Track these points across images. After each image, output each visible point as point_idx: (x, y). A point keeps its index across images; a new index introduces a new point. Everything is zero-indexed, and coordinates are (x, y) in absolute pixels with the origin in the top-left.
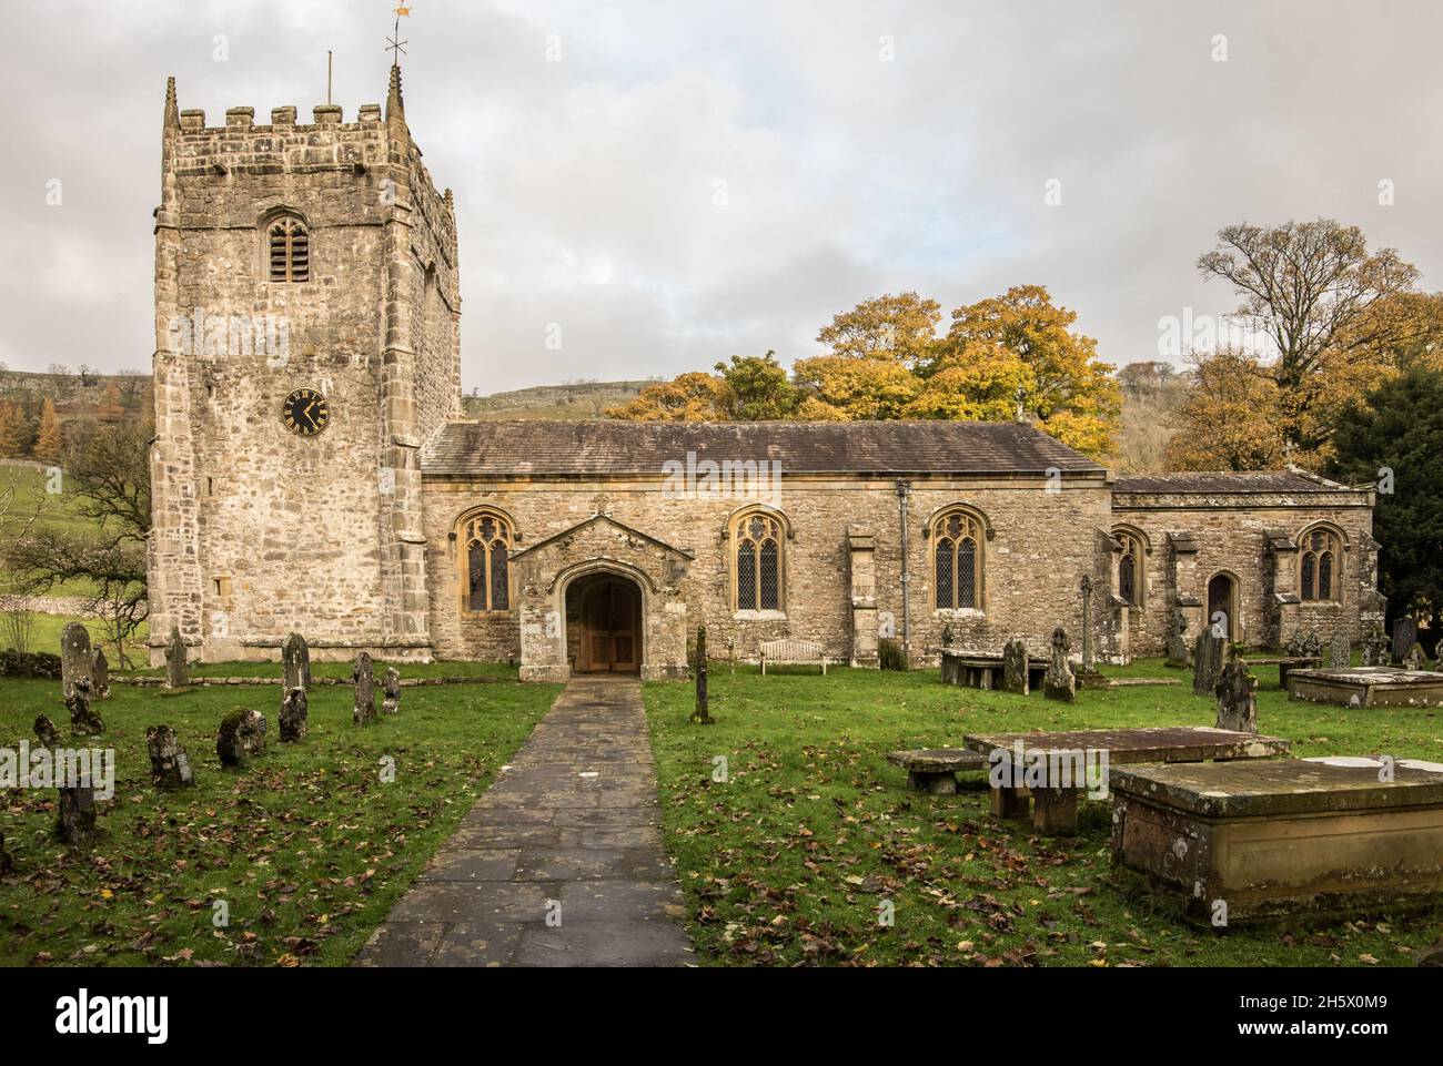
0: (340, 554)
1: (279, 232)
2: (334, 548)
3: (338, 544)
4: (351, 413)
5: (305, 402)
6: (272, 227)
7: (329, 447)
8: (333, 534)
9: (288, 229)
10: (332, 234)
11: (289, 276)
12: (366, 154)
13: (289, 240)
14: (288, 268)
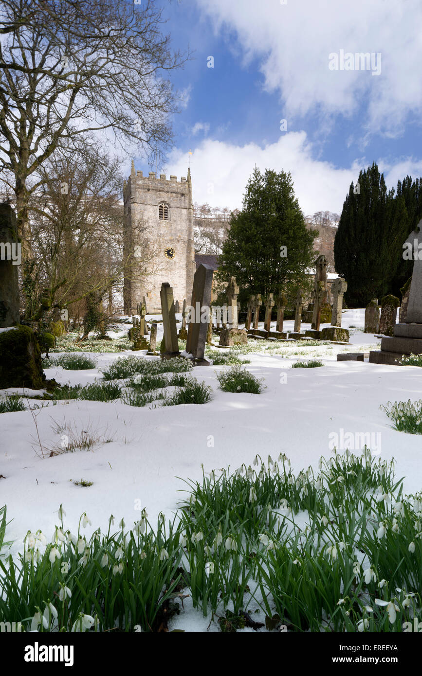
0: (177, 287)
1: (161, 206)
2: (175, 286)
3: (176, 285)
4: (180, 254)
5: (170, 251)
6: (160, 205)
7: (175, 262)
8: (175, 283)
9: (163, 206)
10: (176, 209)
11: (164, 218)
12: (183, 190)
13: (164, 209)
14: (164, 216)
